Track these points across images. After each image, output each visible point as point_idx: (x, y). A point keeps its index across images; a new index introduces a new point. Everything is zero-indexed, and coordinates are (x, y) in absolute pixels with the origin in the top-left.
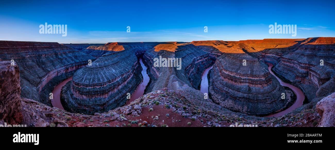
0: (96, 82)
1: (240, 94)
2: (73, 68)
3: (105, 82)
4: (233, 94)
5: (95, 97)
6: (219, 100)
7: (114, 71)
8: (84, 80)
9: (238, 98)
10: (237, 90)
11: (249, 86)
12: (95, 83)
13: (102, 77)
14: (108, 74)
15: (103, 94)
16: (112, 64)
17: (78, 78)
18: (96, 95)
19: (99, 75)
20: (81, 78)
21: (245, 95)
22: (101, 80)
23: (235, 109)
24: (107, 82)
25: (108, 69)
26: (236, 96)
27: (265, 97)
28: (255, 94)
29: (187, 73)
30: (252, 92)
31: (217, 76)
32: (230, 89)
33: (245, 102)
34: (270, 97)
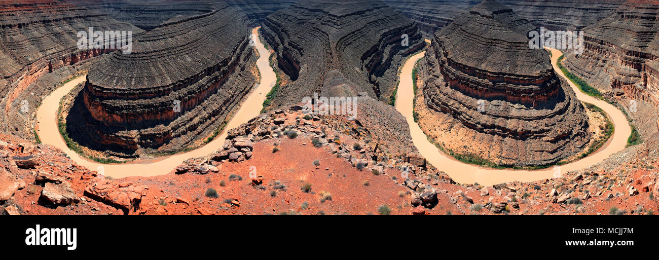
0: (144, 85)
1: (485, 118)
3: (168, 84)
4: (467, 117)
5: (144, 118)
6: (437, 128)
7: (189, 59)
8: (115, 81)
9: (479, 126)
11: (505, 100)
12: (142, 87)
13: (161, 74)
14: (174, 66)
15: (161, 112)
17: (102, 77)
18: (146, 114)
19: (152, 68)
20: (109, 77)
21: (497, 120)
22: (159, 81)
23: (473, 150)
24: (173, 84)
25: (174, 56)
26: (476, 122)
27: (541, 127)
28: (519, 118)
29: (366, 66)
30: (511, 114)
31: (435, 76)
32: (462, 105)
33: (496, 136)
34: (553, 127)
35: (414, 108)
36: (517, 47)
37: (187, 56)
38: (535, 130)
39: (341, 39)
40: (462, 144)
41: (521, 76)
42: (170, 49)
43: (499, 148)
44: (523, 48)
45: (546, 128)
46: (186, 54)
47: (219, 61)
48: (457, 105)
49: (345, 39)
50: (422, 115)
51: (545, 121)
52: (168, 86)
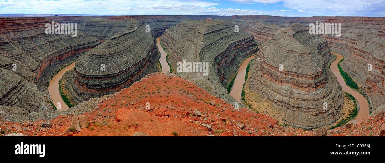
0: (106, 73)
1: (279, 97)
2: (68, 53)
3: (118, 72)
4: (270, 96)
5: (107, 90)
6: (253, 101)
7: (126, 58)
8: (91, 71)
9: (275, 101)
10: (276, 91)
11: (291, 88)
13: (114, 67)
14: (120, 62)
15: (115, 87)
16: (123, 50)
17: (84, 69)
18: (107, 89)
19: (109, 64)
20: (88, 69)
21: (285, 99)
22: (113, 70)
24: (120, 72)
25: (119, 57)
26: (274, 99)
27: (309, 106)
28: (297, 99)
29: (217, 64)
30: (293, 96)
31: (257, 70)
32: (268, 89)
33: (283, 107)
34: (317, 107)
35: (243, 89)
36: (302, 56)
37: (125, 56)
38: (305, 107)
39: (204, 48)
40: (265, 110)
41: (301, 74)
42: (117, 53)
43: (284, 115)
44: (306, 57)
45: (312, 107)
46: (125, 55)
47: (141, 60)
48: (265, 88)
49: (206, 48)
50: (247, 93)
51: (313, 103)
52: (117, 73)
